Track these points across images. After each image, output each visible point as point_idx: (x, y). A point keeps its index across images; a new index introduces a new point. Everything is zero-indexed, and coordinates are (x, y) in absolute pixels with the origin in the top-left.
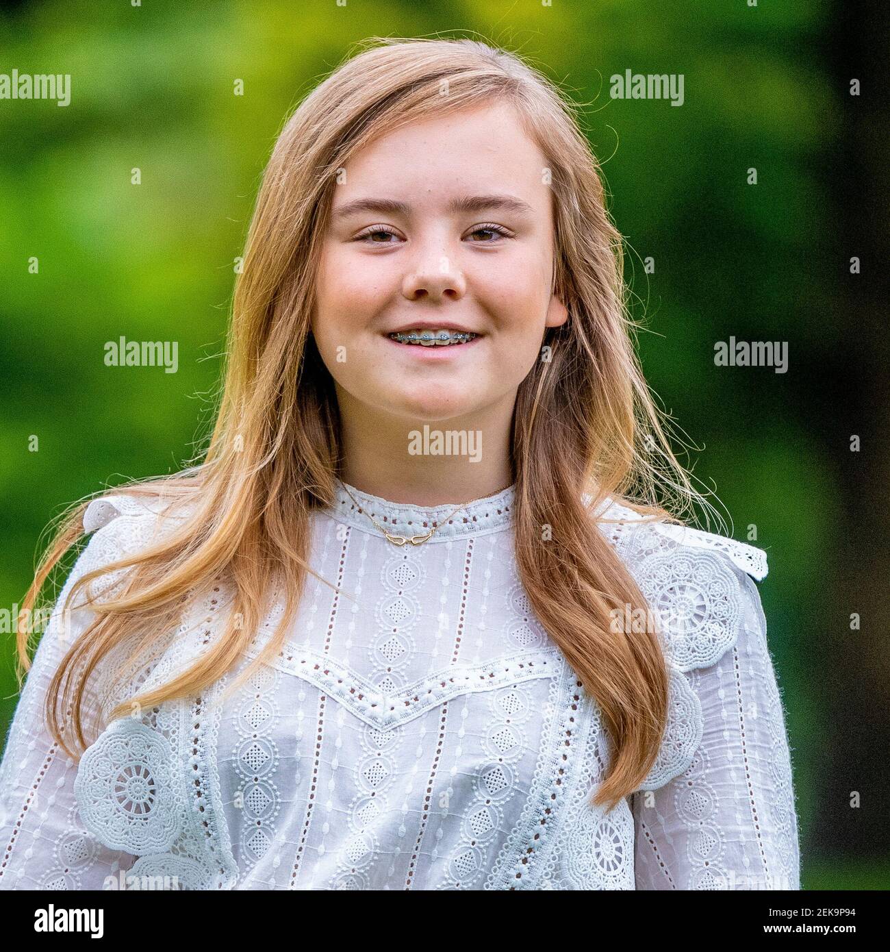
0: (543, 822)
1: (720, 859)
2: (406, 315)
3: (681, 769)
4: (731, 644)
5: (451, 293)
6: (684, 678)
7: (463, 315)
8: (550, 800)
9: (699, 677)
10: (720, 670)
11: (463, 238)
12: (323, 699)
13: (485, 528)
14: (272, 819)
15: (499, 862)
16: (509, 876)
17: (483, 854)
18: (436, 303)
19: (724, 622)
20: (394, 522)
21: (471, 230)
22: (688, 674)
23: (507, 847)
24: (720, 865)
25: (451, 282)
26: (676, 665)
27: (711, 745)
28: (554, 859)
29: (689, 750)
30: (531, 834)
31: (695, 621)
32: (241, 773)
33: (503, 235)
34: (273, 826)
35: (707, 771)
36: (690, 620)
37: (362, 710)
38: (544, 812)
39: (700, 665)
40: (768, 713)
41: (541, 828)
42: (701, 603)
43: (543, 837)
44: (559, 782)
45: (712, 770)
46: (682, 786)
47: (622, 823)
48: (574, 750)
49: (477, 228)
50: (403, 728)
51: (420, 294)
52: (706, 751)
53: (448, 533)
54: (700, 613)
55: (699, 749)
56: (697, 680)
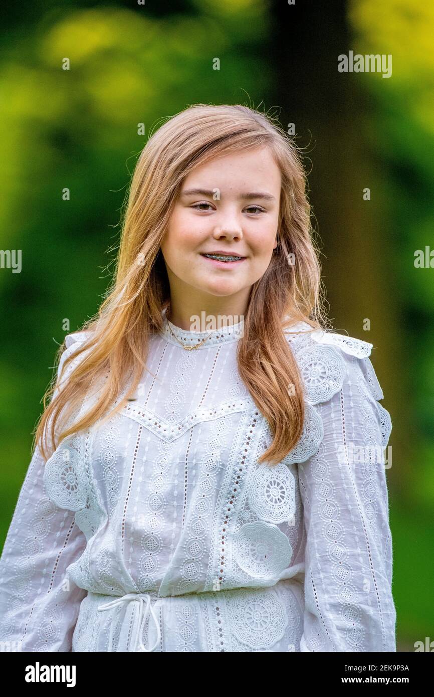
0: (237, 483)
1: (333, 497)
2: (213, 247)
3: (314, 452)
4: (338, 390)
5: (236, 239)
6: (314, 409)
7: (239, 249)
8: (239, 472)
9: (322, 408)
10: (332, 404)
11: (243, 211)
12: (141, 428)
13: (228, 340)
14: (117, 486)
15: (218, 505)
16: (224, 511)
17: (210, 500)
18: (229, 242)
19: (335, 379)
20: (185, 339)
21: (248, 207)
22: (316, 406)
23: (220, 497)
24: (334, 500)
25: (238, 234)
26: (309, 402)
27: (327, 441)
28: (244, 500)
29: (317, 443)
30: (232, 489)
31: (320, 380)
32: (103, 465)
33: (261, 211)
34: (117, 489)
35: (325, 454)
36: (318, 379)
37: (160, 433)
38: (236, 478)
39: (322, 401)
40: (362, 424)
41: (237, 486)
42: (323, 371)
43: (239, 490)
44: (243, 463)
45: (328, 453)
46: (314, 461)
47: (285, 479)
48: (251, 447)
49: (250, 207)
50: (177, 441)
51: (222, 238)
52: (324, 444)
53: (209, 344)
54: (323, 376)
55: (321, 443)
56: (320, 409)
